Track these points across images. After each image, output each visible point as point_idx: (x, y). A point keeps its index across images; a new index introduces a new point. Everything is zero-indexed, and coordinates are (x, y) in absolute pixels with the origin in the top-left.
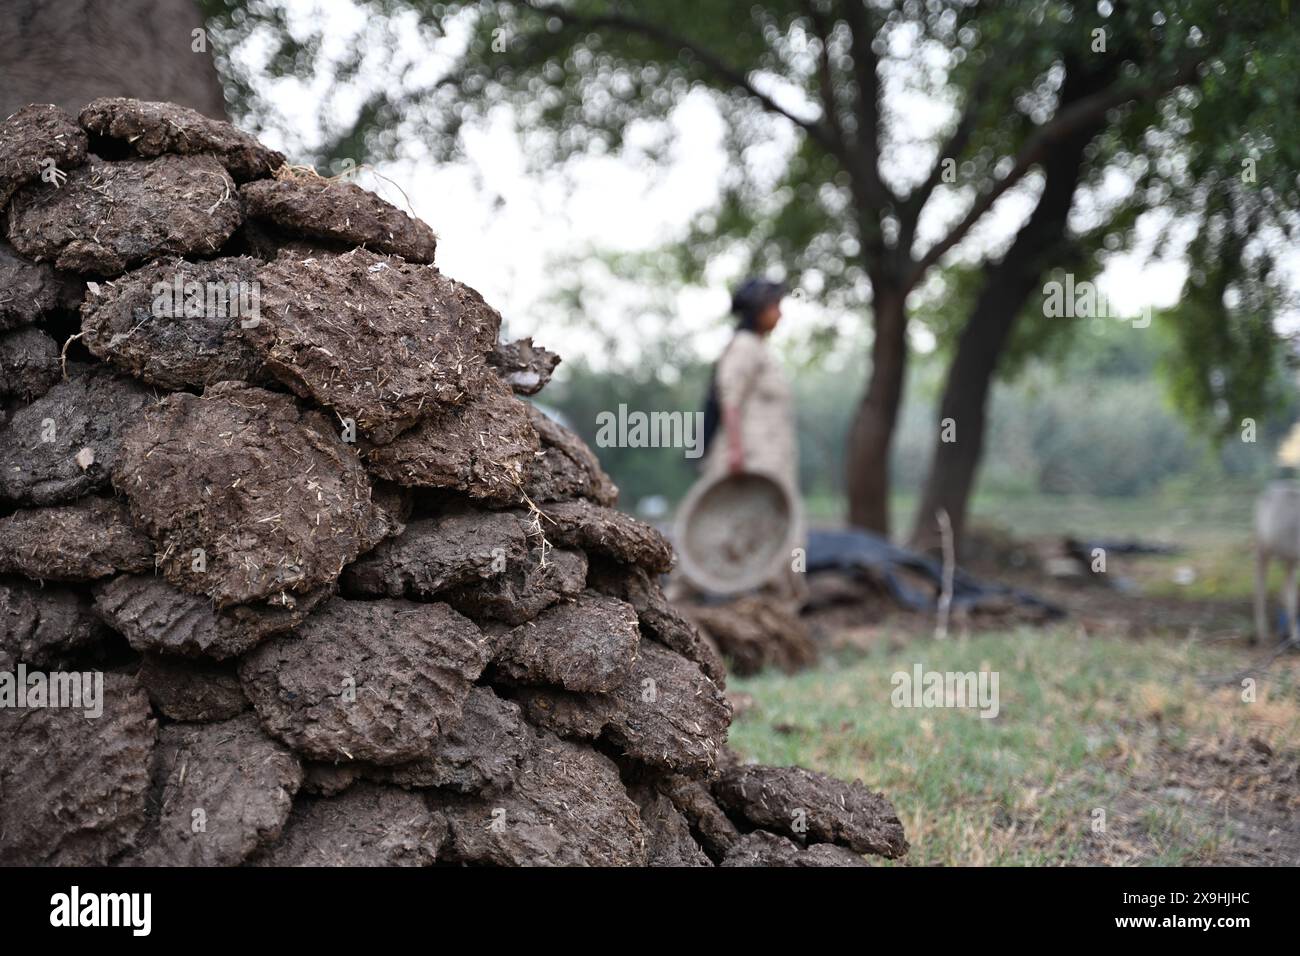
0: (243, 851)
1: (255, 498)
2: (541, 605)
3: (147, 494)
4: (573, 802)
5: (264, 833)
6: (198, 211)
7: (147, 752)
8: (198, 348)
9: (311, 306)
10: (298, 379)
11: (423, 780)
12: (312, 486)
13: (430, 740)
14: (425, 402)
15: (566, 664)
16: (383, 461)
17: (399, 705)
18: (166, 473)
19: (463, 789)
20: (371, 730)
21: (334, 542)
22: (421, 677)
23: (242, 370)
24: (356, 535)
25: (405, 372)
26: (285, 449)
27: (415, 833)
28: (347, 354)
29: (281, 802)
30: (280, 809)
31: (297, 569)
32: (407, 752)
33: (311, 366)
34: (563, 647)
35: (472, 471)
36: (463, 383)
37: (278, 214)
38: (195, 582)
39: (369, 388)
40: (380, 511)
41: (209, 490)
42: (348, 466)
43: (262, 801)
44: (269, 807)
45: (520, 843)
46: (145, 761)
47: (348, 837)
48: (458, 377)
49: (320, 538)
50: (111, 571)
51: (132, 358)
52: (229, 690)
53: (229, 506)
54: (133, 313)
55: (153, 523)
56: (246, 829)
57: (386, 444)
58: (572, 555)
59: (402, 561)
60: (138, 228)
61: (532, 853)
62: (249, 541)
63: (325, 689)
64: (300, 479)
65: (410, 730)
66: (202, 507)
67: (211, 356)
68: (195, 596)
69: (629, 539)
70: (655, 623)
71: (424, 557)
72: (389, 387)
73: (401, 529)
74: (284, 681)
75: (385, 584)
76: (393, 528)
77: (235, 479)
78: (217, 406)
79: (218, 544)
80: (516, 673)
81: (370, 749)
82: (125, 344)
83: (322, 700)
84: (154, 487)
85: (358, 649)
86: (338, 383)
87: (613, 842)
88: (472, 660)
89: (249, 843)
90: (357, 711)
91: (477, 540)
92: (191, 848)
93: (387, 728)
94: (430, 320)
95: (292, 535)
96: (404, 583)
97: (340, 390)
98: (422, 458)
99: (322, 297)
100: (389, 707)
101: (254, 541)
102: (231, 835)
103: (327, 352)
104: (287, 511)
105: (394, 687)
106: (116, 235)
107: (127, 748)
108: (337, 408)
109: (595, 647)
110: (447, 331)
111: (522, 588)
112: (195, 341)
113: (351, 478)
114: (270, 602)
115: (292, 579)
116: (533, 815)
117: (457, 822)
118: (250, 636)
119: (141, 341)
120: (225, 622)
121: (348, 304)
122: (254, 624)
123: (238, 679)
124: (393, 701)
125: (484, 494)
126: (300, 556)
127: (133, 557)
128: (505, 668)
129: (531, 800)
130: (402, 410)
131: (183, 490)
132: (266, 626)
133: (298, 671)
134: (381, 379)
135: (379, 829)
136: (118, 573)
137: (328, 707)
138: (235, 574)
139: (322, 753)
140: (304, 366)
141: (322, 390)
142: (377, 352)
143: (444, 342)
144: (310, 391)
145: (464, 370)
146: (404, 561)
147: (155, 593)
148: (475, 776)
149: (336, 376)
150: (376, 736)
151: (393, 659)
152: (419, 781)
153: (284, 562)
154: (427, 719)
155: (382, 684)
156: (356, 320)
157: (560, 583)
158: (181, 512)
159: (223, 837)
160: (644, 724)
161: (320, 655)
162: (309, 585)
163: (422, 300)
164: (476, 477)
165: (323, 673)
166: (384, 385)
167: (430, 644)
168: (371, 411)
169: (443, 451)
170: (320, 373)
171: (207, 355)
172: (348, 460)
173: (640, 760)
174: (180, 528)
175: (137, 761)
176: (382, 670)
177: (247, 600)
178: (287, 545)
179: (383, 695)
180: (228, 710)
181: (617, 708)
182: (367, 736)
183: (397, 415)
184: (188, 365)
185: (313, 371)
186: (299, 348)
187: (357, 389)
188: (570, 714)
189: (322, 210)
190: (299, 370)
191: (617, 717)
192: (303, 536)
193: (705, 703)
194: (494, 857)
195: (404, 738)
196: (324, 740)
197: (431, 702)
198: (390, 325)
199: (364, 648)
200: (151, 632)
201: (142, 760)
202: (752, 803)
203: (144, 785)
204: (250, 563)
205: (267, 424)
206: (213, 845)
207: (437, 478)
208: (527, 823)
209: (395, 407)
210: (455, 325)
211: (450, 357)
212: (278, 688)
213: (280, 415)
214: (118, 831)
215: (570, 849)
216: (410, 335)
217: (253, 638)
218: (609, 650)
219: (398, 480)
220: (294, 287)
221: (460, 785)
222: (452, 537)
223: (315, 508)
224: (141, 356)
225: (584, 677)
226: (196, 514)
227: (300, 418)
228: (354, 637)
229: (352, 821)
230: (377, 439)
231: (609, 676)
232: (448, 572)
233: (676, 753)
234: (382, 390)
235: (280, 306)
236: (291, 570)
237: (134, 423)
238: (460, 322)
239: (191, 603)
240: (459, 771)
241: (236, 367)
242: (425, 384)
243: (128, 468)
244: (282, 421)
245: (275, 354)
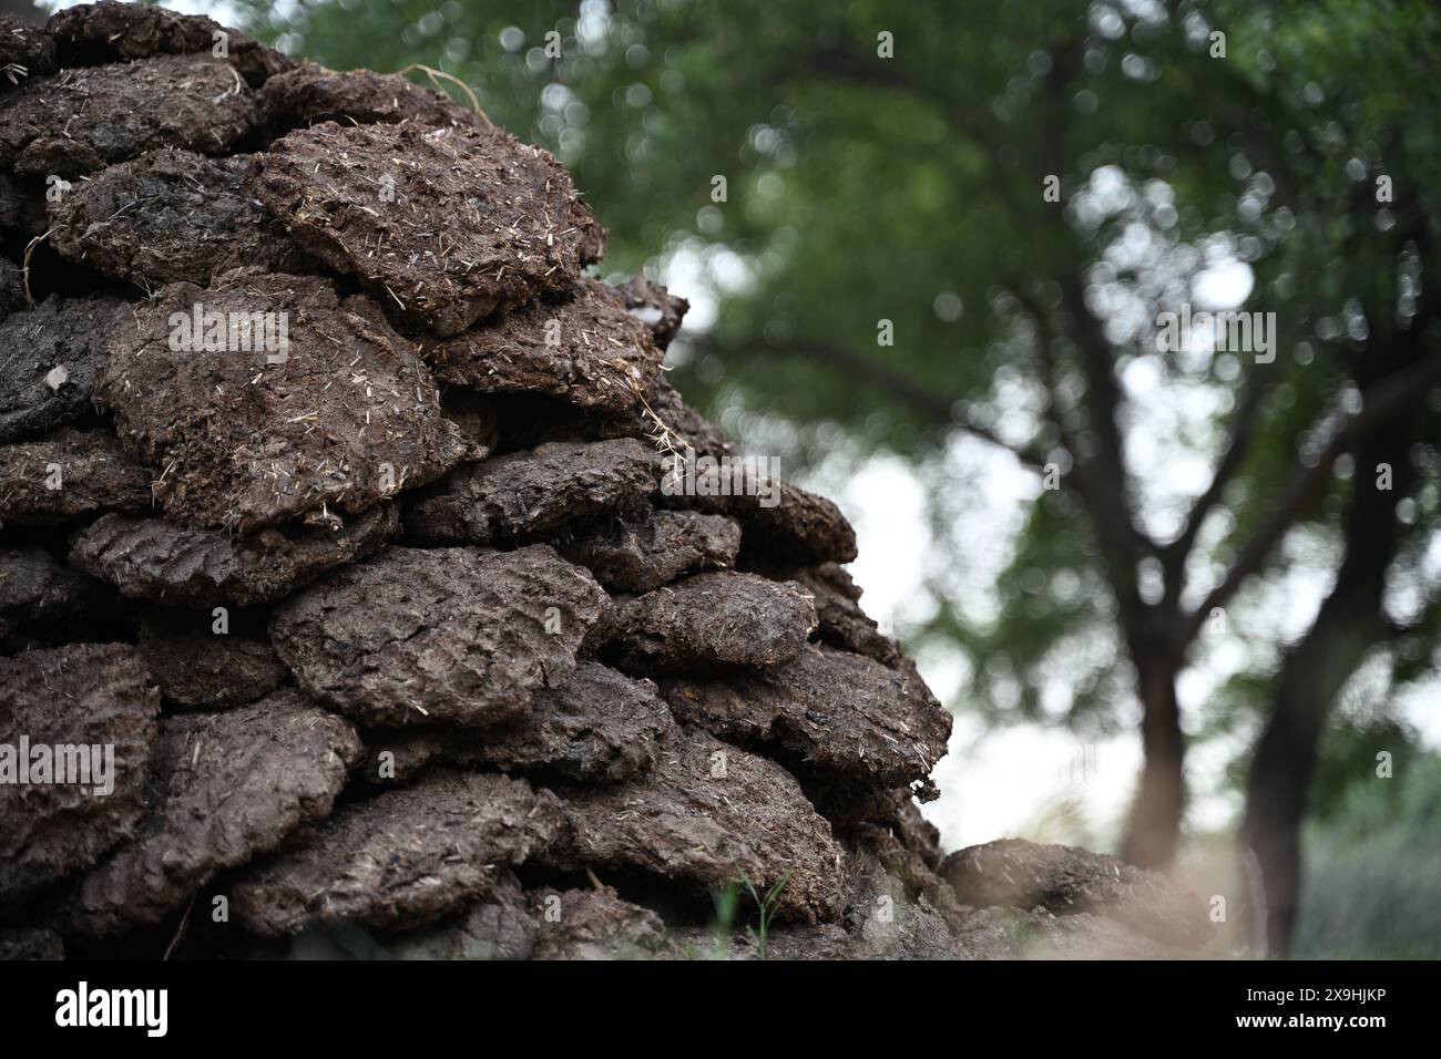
0: (281, 825)
1: (282, 396)
2: (679, 563)
3: (137, 402)
4: (737, 798)
5: (308, 803)
6: (199, 100)
7: (146, 721)
8: (201, 234)
9: (348, 164)
10: (335, 246)
11: (526, 755)
12: (357, 380)
13: (532, 689)
14: (505, 273)
15: (717, 628)
16: (453, 360)
17: (488, 645)
18: (163, 375)
19: (583, 766)
20: (451, 677)
21: (391, 446)
22: (518, 614)
23: (261, 259)
24: (420, 441)
25: (477, 238)
26: (322, 339)
27: (518, 809)
28: (397, 216)
29: (329, 766)
30: (330, 774)
31: (342, 476)
32: (499, 706)
33: (351, 228)
34: (712, 608)
35: (574, 366)
36: (556, 255)
37: (304, 104)
38: (206, 509)
39: (429, 259)
40: (452, 426)
41: (220, 390)
42: (407, 361)
43: (306, 767)
44: (316, 773)
45: (667, 836)
46: (144, 732)
47: (426, 818)
48: (548, 250)
49: (372, 441)
50: (93, 505)
51: (115, 250)
52: (257, 657)
53: (247, 409)
54: (116, 199)
55: (146, 439)
56: (284, 797)
57: (457, 336)
58: (718, 517)
59: (486, 492)
60: (121, 118)
61: (682, 845)
62: (275, 445)
63: (386, 633)
64: (342, 373)
65: (504, 676)
66: (212, 412)
67: (220, 242)
68: (207, 528)
69: (795, 499)
70: (838, 624)
71: (514, 484)
72: (456, 255)
73: (481, 451)
74: (329, 628)
75: (465, 524)
76: (471, 448)
77: (254, 374)
78: (229, 297)
79: (234, 457)
80: (650, 647)
81: (449, 701)
82: (104, 234)
83: (384, 648)
84: (148, 393)
85: (430, 591)
86: (387, 251)
87: (795, 848)
88: (585, 599)
89: (288, 814)
90: (432, 657)
91: (587, 463)
92: (209, 827)
93: (474, 673)
94: (509, 183)
95: (333, 433)
96: (489, 519)
97: (391, 259)
98: (505, 351)
99: (363, 154)
100: (473, 649)
101: (284, 444)
102: (263, 808)
103: (373, 212)
104: (325, 409)
105: (479, 627)
106: (93, 127)
107: (119, 716)
108: (387, 282)
109: (755, 609)
110: (530, 194)
111: (651, 542)
112: (197, 227)
113: (411, 375)
114: (307, 521)
115: (334, 487)
116: (683, 808)
117: (577, 815)
118: (282, 570)
119: (127, 231)
120: (248, 555)
121: (397, 161)
122: (287, 554)
123: (266, 641)
124: (479, 641)
125: (591, 400)
126: (346, 461)
127: (123, 488)
128: (634, 643)
129: (678, 789)
130: (473, 284)
131: (186, 391)
132: (304, 558)
133: (349, 616)
134: (445, 247)
135: (467, 808)
136: (102, 510)
137: (392, 654)
138: (258, 486)
139: (385, 709)
140: (340, 229)
141: (368, 258)
142: (438, 215)
143: (526, 206)
144: (350, 261)
145: (555, 242)
146: (488, 490)
147: (152, 530)
148: (597, 747)
149: (384, 241)
150: (458, 685)
151: (479, 597)
152: (523, 756)
153: (324, 468)
154: (528, 663)
155: (464, 623)
156: (408, 178)
157: (703, 539)
158: (183, 419)
159: (253, 810)
160: (830, 717)
161: (379, 596)
162: (359, 502)
163: (495, 162)
164: (581, 378)
165: (384, 616)
166: (449, 254)
167: (527, 578)
168: (433, 286)
169: (533, 345)
170: (363, 236)
171: (216, 241)
172: (406, 354)
173: (827, 761)
174: (183, 441)
175: (133, 733)
176: (464, 609)
177: (276, 516)
178: (328, 445)
179: (467, 635)
180: (256, 684)
181: (792, 699)
182: (446, 684)
183: (469, 291)
184: (189, 254)
185: (353, 234)
186: (333, 207)
187: (414, 259)
188: (728, 704)
189: (361, 89)
190: (334, 233)
191: (794, 708)
192: (349, 438)
193: (913, 702)
194: (630, 854)
195: (498, 687)
196: (388, 692)
197: (533, 644)
198: (453, 184)
199: (437, 588)
200: (148, 567)
201: (139, 730)
202: (991, 878)
203: (143, 758)
204: (279, 470)
205: (296, 312)
206: (239, 820)
207: (526, 375)
208: (674, 814)
209: (465, 283)
210: (541, 190)
211: (537, 226)
212: (322, 637)
213: (313, 300)
214: (108, 818)
215: (735, 843)
216: (481, 197)
217: (286, 572)
218: (775, 613)
219: (474, 382)
220: (325, 145)
221: (577, 763)
222: (552, 461)
223: (364, 404)
224: (127, 248)
225: (742, 643)
226: (204, 420)
227: (340, 304)
228: (425, 578)
229: (431, 804)
230: (443, 326)
231: (776, 643)
232: (548, 497)
233: (877, 752)
234: (447, 261)
235: (308, 165)
236: (333, 477)
237: (120, 324)
238: (548, 186)
239: (201, 537)
240: (576, 743)
241: (253, 255)
242: (503, 251)
243: (112, 374)
244: (316, 308)
245: (303, 216)
